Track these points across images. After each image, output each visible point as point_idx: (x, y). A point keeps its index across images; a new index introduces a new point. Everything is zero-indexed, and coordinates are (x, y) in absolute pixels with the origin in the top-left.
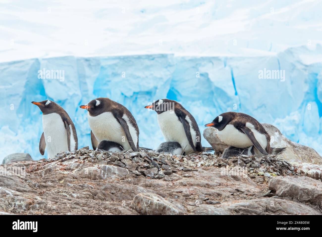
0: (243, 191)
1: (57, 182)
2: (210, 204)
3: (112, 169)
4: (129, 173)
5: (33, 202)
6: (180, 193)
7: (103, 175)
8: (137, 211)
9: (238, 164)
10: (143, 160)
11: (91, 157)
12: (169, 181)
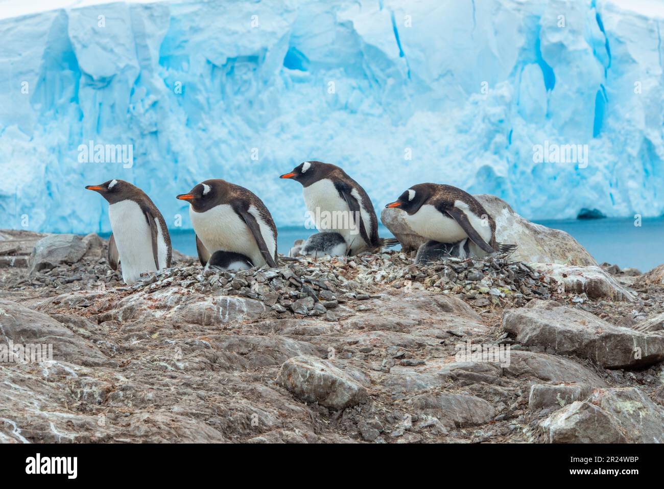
0: (460, 334)
1: (148, 336)
2: (407, 366)
3: (237, 304)
4: (265, 308)
5: (113, 387)
6: (355, 345)
7: (222, 315)
8: (287, 390)
9: (445, 274)
10: (288, 283)
11: (199, 282)
12: (334, 321)
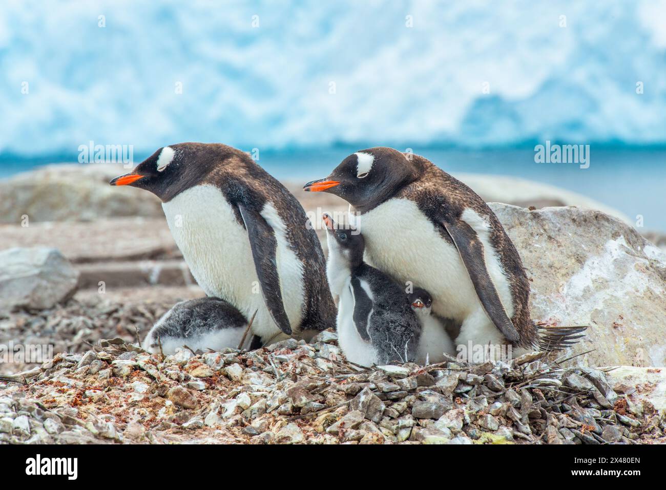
9: (360, 405)
